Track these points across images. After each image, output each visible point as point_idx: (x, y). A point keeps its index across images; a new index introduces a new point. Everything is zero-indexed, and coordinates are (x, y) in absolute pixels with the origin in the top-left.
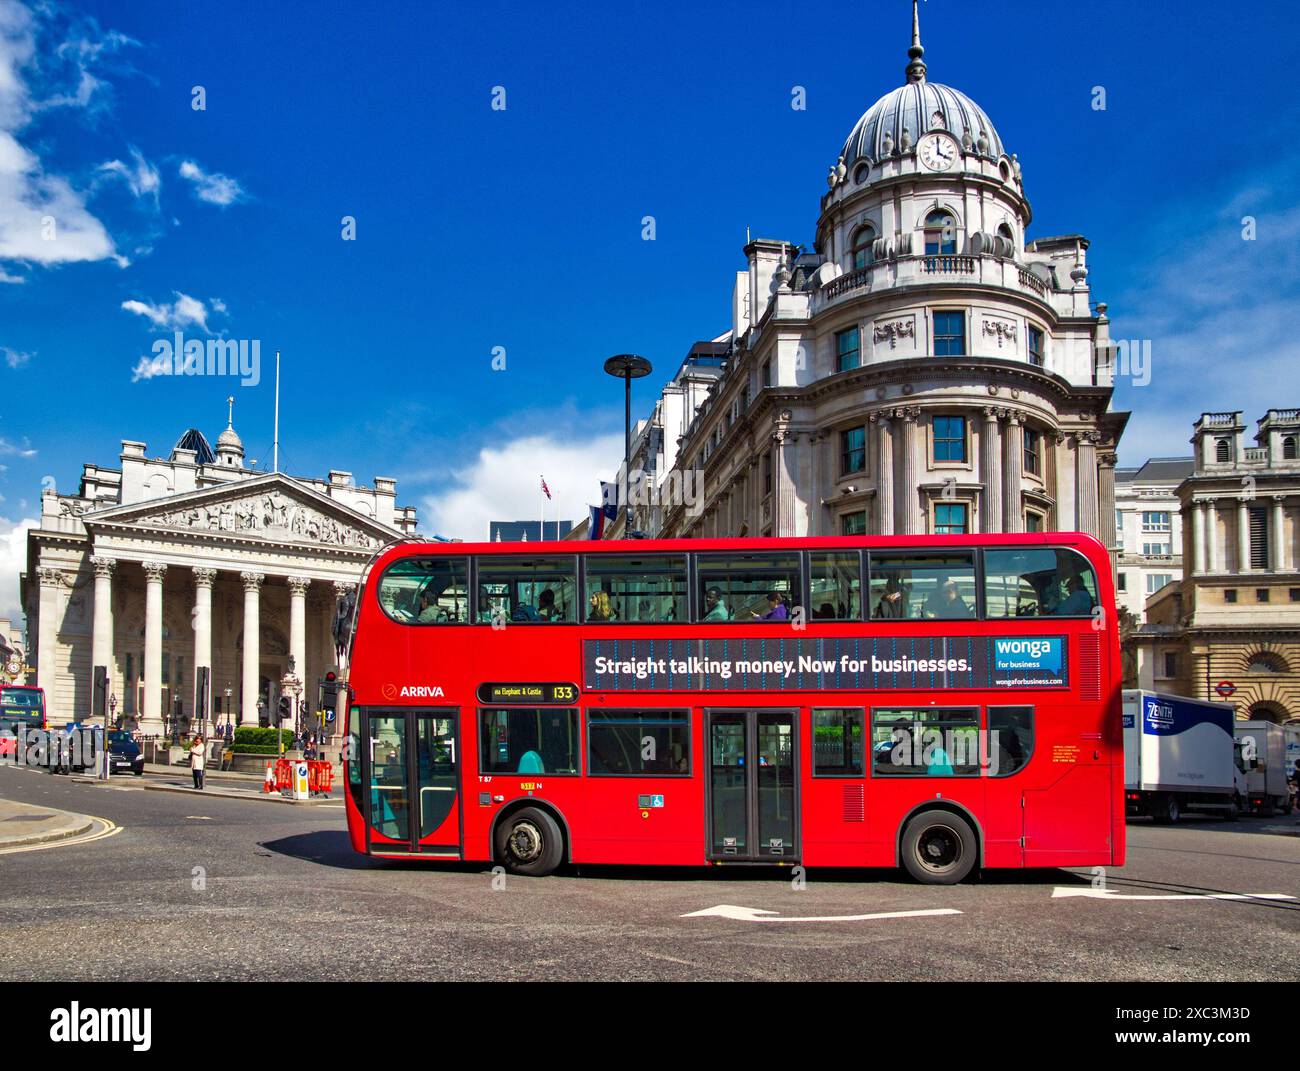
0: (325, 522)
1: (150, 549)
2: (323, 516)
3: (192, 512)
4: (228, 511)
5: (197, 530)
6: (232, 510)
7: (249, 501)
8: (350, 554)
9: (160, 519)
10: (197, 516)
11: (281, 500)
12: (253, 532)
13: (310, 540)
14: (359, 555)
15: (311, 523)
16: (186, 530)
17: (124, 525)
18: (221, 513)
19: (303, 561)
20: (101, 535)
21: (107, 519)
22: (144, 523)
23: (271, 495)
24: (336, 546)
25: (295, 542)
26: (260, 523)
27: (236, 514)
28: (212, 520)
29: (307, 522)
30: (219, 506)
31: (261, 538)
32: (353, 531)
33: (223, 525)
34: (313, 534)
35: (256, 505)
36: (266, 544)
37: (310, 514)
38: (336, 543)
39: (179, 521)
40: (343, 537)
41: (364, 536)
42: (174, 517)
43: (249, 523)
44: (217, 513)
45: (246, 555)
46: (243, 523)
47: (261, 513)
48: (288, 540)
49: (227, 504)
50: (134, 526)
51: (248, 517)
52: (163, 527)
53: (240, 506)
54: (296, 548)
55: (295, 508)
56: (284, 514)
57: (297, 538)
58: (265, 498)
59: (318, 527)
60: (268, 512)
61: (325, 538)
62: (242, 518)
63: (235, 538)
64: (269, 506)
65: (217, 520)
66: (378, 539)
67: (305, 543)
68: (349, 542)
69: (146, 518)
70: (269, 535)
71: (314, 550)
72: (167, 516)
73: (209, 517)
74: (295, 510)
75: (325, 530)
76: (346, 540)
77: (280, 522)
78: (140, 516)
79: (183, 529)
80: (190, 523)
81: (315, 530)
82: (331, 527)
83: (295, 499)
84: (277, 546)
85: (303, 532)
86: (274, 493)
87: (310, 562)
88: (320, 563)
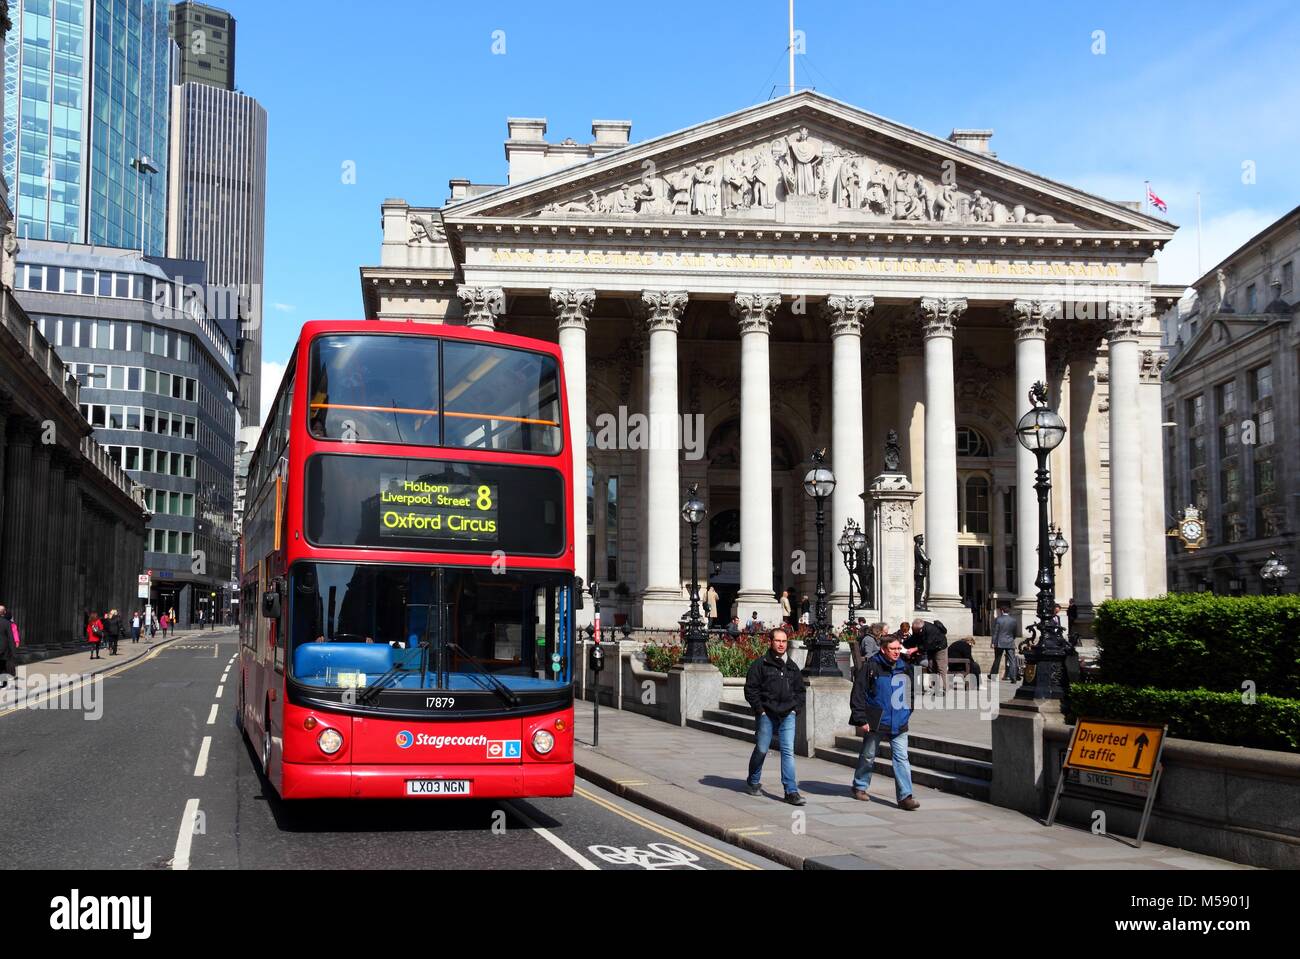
0: (900, 181)
1: (564, 265)
2: (895, 172)
3: (640, 188)
4: (707, 178)
5: (651, 219)
6: (716, 177)
7: (748, 156)
8: (956, 240)
9: (582, 206)
10: (650, 193)
11: (810, 147)
12: (757, 213)
13: (871, 217)
14: (974, 240)
15: (871, 185)
16: (630, 220)
17: (516, 221)
18: (696, 182)
19: (856, 265)
20: (476, 245)
21: (485, 213)
22: (553, 216)
23: (793, 138)
24: (921, 226)
25: (842, 224)
26: (769, 193)
27: (724, 182)
28: (678, 197)
29: (864, 184)
30: (691, 171)
31: (773, 222)
32: (960, 195)
33: (700, 206)
34: (876, 207)
35: (763, 162)
36: (784, 234)
37: (869, 169)
38: (924, 220)
39: (615, 208)
40: (939, 207)
41: (984, 200)
42: (607, 201)
43: (748, 198)
44: (687, 183)
45: (743, 262)
46: (737, 198)
47: (770, 176)
48: (827, 223)
49: (704, 165)
50: (536, 222)
51: (746, 187)
52: (587, 218)
53: (731, 166)
54: (843, 237)
55: (839, 161)
56: (816, 174)
57: (847, 216)
58: (780, 146)
59: (886, 192)
60: (787, 170)
61: (902, 212)
62: (736, 188)
63: (722, 228)
64: (788, 158)
65: (686, 197)
66: (1011, 207)
67: (862, 225)
68: (950, 216)
69: (556, 205)
70: (791, 216)
71: (881, 238)
72: (595, 198)
73: (673, 192)
74: (838, 162)
75: (900, 196)
76: (945, 213)
77: (810, 189)
78: (547, 203)
79: (625, 220)
80: (637, 208)
81: (880, 197)
82: (912, 190)
83: (836, 142)
84: (806, 237)
85: (856, 203)
86: (797, 135)
87: (872, 265)
88: (892, 266)
